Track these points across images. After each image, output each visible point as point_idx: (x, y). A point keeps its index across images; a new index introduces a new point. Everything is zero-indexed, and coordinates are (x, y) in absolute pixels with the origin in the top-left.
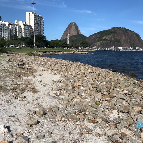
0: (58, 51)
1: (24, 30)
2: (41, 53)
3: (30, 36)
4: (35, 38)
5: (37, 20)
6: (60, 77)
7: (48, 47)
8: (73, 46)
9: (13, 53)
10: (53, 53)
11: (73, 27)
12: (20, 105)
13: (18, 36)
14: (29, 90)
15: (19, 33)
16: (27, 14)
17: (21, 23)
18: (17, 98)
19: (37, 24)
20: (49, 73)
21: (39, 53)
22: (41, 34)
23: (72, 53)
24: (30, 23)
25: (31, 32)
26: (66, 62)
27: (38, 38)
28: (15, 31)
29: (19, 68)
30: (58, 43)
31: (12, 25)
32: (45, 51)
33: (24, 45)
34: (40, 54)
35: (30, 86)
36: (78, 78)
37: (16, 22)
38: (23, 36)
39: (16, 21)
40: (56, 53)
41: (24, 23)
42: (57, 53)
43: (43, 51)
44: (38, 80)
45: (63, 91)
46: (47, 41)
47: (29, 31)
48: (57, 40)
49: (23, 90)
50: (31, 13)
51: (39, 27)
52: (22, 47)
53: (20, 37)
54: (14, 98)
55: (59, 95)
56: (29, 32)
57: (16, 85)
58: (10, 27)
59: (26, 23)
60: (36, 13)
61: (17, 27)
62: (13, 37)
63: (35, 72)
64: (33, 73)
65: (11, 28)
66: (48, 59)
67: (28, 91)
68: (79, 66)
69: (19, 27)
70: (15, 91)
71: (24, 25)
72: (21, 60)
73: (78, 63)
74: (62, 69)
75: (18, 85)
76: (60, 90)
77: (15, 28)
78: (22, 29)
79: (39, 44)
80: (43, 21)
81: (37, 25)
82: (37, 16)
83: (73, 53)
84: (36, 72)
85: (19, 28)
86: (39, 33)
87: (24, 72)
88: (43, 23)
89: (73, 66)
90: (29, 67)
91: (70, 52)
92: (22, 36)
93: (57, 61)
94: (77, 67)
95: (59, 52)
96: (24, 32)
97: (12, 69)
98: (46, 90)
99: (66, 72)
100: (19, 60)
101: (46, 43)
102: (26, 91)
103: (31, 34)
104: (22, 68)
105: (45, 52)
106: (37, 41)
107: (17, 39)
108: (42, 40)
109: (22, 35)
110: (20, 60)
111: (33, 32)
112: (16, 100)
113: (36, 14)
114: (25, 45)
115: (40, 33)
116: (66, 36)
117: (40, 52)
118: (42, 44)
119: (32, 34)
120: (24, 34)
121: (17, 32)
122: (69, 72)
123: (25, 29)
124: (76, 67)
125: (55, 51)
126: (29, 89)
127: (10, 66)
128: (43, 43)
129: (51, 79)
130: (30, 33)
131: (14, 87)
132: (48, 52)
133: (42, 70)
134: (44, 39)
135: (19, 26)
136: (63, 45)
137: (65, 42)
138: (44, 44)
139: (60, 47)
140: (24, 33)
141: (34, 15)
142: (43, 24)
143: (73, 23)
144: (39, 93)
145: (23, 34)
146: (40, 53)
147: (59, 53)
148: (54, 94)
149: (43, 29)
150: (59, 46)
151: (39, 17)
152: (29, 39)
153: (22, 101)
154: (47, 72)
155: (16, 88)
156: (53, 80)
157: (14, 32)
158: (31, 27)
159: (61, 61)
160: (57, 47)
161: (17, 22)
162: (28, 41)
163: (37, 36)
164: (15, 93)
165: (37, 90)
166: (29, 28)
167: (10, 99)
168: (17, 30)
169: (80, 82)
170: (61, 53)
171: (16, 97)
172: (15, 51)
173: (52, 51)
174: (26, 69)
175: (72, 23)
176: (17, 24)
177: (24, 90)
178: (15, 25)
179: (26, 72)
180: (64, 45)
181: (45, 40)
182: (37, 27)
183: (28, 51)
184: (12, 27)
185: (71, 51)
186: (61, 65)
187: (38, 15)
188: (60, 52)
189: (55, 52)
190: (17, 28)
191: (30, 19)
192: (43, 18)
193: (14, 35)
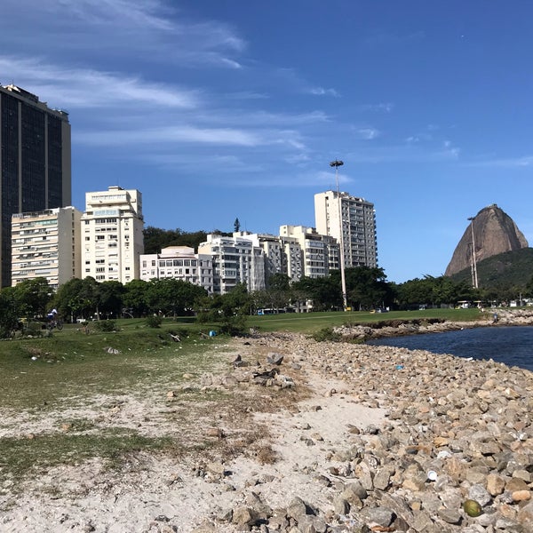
0: (429, 318)
1: (308, 254)
2: (362, 332)
3: (332, 271)
4: (345, 276)
5: (351, 215)
6: (386, 416)
7: (395, 308)
8: (494, 296)
9: (266, 334)
10: (411, 327)
11: (494, 225)
12: (202, 493)
13: (289, 275)
14: (250, 453)
15: (294, 265)
16: (319, 199)
17: (298, 234)
18: (204, 475)
19: (353, 228)
20: (352, 402)
21: (355, 331)
22: (368, 262)
23: (489, 325)
24: (328, 229)
25: (331, 259)
26: (439, 359)
27: (356, 278)
28: (279, 262)
29: (257, 383)
30: (431, 290)
31: (272, 243)
32: (376, 321)
33: (310, 307)
34: (359, 333)
35: (263, 442)
36: (448, 418)
37: (283, 232)
38: (308, 273)
39: (282, 228)
40: (422, 328)
41: (309, 231)
42: (425, 329)
43: (369, 321)
44: (299, 426)
45: (367, 463)
46: (390, 284)
47: (327, 255)
48: (430, 279)
49: (230, 453)
50: (330, 194)
51: (360, 237)
52: (305, 310)
53: (296, 279)
54: (196, 473)
55: (343, 475)
56: (326, 260)
57: (217, 436)
58: (266, 249)
59: (314, 229)
60: (346, 194)
61: (287, 245)
62: (276, 280)
63: (304, 397)
64: (294, 400)
65: (267, 252)
66: (379, 351)
67: (247, 456)
68: (478, 374)
69: (292, 246)
70: (207, 455)
71: (308, 237)
72: (276, 360)
73: (482, 365)
74: (409, 388)
75: (223, 436)
76: (358, 459)
77: (281, 250)
78: (302, 252)
79: (359, 297)
80: (374, 216)
81: (352, 233)
82: (352, 203)
83: (491, 322)
84: (310, 397)
85: (291, 249)
86: (361, 258)
87: (267, 397)
88: (375, 222)
89: (457, 376)
90: (288, 382)
91: (480, 319)
92: (303, 276)
93: (406, 360)
94: (473, 376)
95: (432, 322)
96: (309, 260)
97: (232, 389)
98: (309, 455)
99: (419, 398)
100: (268, 358)
101: (384, 292)
102: (241, 457)
103: (332, 265)
104: (264, 384)
105: (380, 326)
106: (352, 289)
107: (285, 288)
108: (370, 283)
109: (303, 271)
110: (274, 356)
111: (338, 259)
112: (199, 480)
113: (347, 197)
114: (314, 303)
115: (364, 261)
116: (468, 258)
117: (360, 327)
118: (371, 296)
119: (336, 265)
120: (309, 267)
121: (286, 261)
122: (432, 399)
123: (311, 251)
124: (470, 377)
125: (416, 318)
126: (252, 450)
127: (230, 380)
128: (374, 295)
129: (347, 423)
130: (330, 262)
131: (205, 442)
132: (391, 325)
133: (333, 393)
134: (378, 280)
135: (293, 243)
136: (454, 293)
137: (462, 284)
138: (379, 296)
139: (444, 301)
140: (308, 264)
141: (343, 201)
142: (375, 227)
143: (492, 211)
144: (279, 465)
145: (307, 267)
146: (360, 331)
147: (432, 327)
148: (330, 469)
149: (376, 243)
150: (438, 300)
151: (358, 205)
152: (327, 283)
153: (213, 484)
154: (349, 398)
155: (212, 444)
156: (350, 426)
157: (276, 265)
158: (333, 241)
159: (420, 356)
160: (429, 304)
161: (286, 230)
162: (323, 290)
163: (352, 269)
164: (204, 459)
165: (276, 456)
166: (325, 247)
167: (183, 476)
168: (286, 256)
169: (451, 433)
170: (442, 326)
171: (201, 472)
172: (272, 329)
173: (406, 319)
174: (277, 388)
175: (488, 209)
176: (286, 235)
177: (232, 452)
178: (280, 241)
179: (273, 397)
180: (456, 295)
181: (382, 283)
182: (353, 240)
183: (316, 327)
184: (270, 247)
185: (484, 318)
186: (412, 373)
187: (353, 199)
188: (437, 321)
189: (416, 322)
190: (287, 251)
191: (329, 218)
192: (371, 206)
193: (277, 275)
